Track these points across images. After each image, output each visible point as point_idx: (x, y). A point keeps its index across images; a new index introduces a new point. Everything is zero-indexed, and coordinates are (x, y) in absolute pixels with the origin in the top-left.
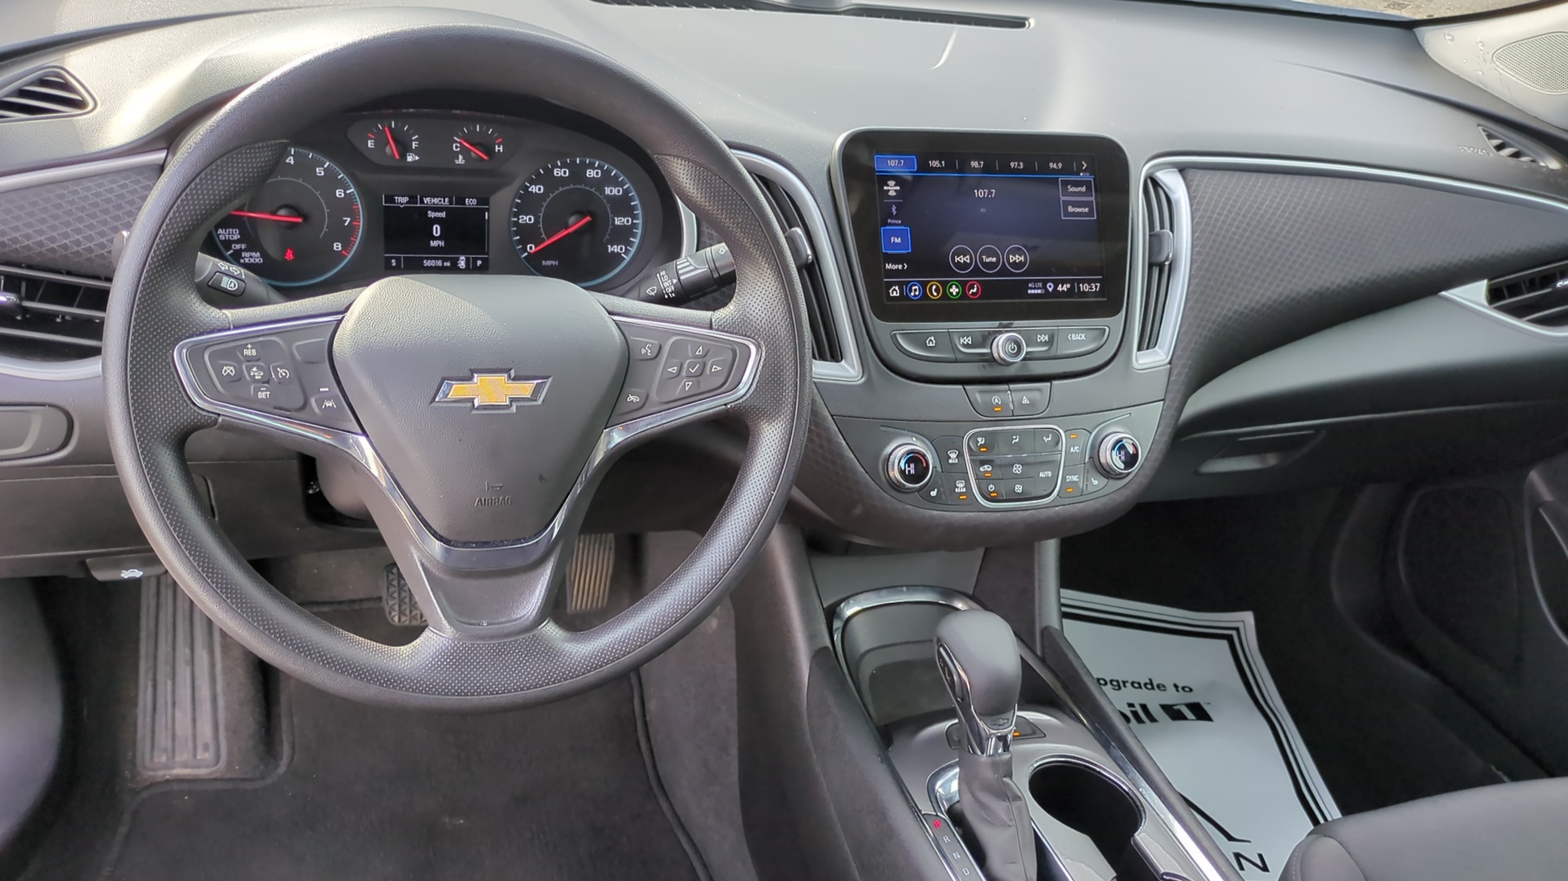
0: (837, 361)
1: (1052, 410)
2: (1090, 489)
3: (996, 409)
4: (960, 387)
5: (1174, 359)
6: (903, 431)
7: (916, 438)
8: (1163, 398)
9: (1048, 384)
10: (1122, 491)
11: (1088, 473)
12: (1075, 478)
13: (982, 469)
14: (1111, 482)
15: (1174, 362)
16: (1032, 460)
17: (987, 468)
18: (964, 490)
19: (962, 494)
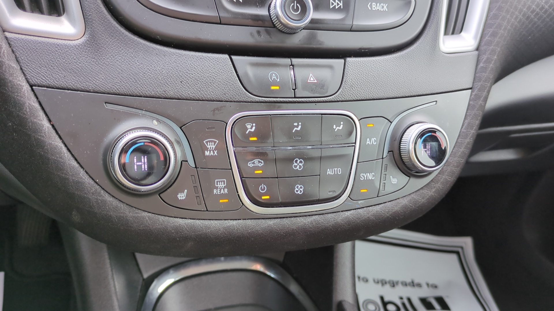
0: (59, 15)
1: (344, 93)
2: (389, 189)
3: (273, 88)
4: (227, 56)
5: (483, 44)
6: (140, 111)
7: (158, 120)
8: (471, 86)
9: (342, 61)
10: (425, 191)
11: (386, 169)
12: (370, 176)
13: (250, 165)
14: (413, 180)
15: (482, 48)
16: (316, 153)
17: (258, 162)
18: (226, 190)
19: (223, 196)
